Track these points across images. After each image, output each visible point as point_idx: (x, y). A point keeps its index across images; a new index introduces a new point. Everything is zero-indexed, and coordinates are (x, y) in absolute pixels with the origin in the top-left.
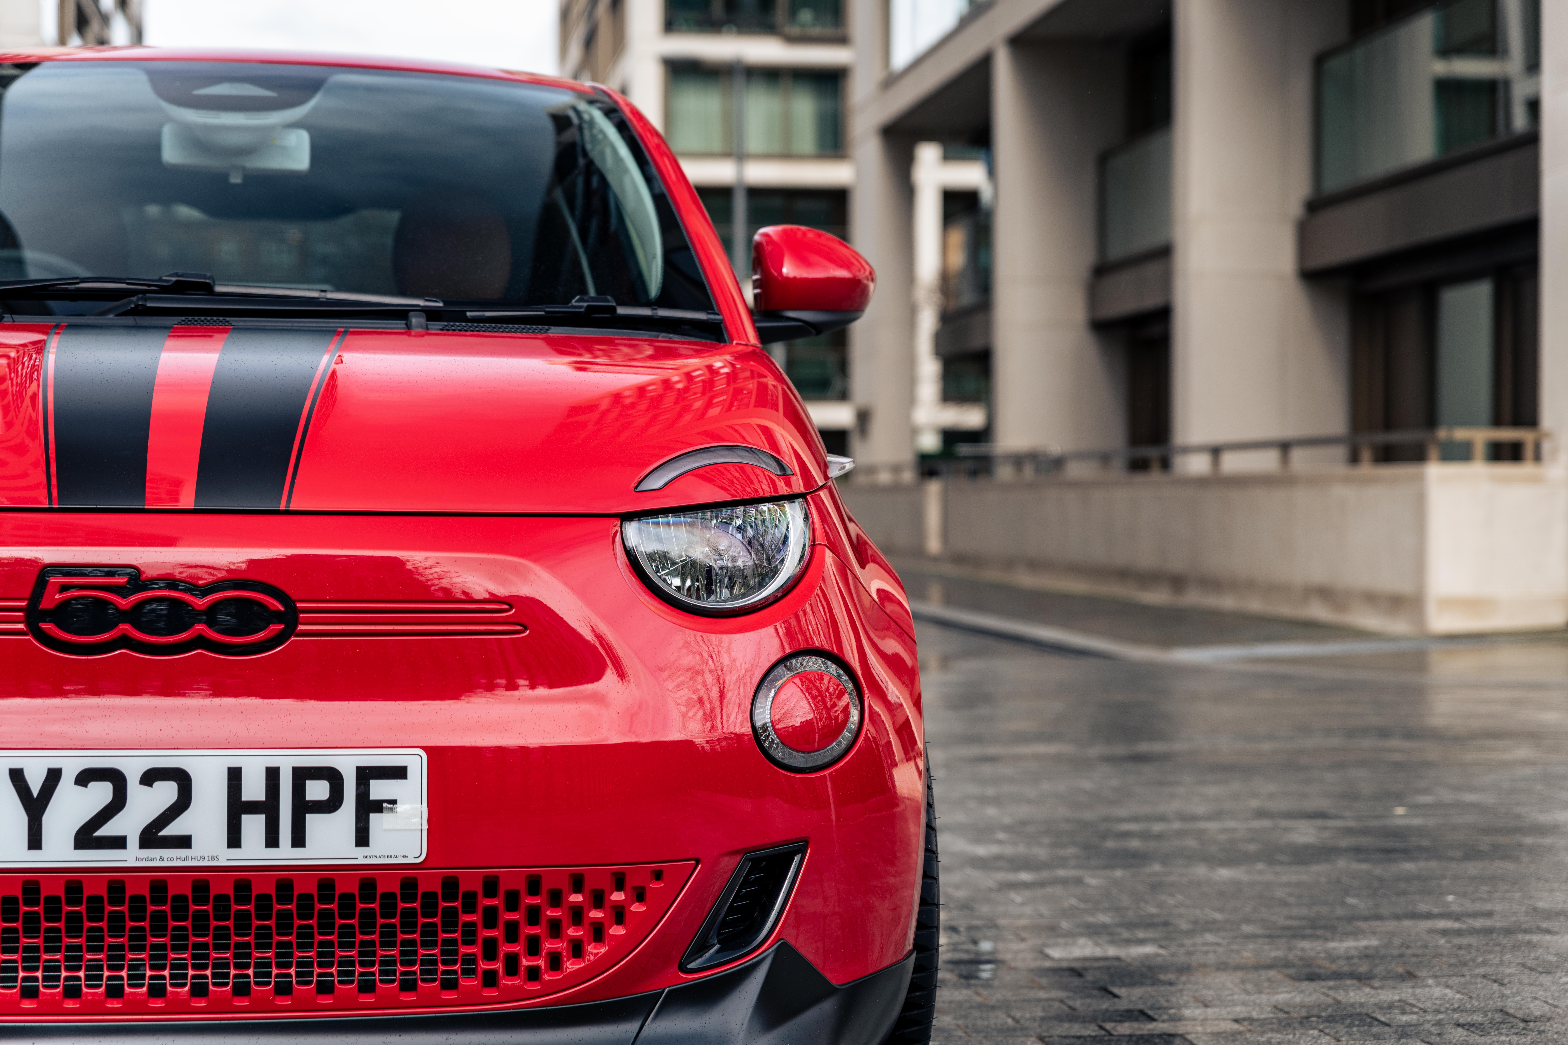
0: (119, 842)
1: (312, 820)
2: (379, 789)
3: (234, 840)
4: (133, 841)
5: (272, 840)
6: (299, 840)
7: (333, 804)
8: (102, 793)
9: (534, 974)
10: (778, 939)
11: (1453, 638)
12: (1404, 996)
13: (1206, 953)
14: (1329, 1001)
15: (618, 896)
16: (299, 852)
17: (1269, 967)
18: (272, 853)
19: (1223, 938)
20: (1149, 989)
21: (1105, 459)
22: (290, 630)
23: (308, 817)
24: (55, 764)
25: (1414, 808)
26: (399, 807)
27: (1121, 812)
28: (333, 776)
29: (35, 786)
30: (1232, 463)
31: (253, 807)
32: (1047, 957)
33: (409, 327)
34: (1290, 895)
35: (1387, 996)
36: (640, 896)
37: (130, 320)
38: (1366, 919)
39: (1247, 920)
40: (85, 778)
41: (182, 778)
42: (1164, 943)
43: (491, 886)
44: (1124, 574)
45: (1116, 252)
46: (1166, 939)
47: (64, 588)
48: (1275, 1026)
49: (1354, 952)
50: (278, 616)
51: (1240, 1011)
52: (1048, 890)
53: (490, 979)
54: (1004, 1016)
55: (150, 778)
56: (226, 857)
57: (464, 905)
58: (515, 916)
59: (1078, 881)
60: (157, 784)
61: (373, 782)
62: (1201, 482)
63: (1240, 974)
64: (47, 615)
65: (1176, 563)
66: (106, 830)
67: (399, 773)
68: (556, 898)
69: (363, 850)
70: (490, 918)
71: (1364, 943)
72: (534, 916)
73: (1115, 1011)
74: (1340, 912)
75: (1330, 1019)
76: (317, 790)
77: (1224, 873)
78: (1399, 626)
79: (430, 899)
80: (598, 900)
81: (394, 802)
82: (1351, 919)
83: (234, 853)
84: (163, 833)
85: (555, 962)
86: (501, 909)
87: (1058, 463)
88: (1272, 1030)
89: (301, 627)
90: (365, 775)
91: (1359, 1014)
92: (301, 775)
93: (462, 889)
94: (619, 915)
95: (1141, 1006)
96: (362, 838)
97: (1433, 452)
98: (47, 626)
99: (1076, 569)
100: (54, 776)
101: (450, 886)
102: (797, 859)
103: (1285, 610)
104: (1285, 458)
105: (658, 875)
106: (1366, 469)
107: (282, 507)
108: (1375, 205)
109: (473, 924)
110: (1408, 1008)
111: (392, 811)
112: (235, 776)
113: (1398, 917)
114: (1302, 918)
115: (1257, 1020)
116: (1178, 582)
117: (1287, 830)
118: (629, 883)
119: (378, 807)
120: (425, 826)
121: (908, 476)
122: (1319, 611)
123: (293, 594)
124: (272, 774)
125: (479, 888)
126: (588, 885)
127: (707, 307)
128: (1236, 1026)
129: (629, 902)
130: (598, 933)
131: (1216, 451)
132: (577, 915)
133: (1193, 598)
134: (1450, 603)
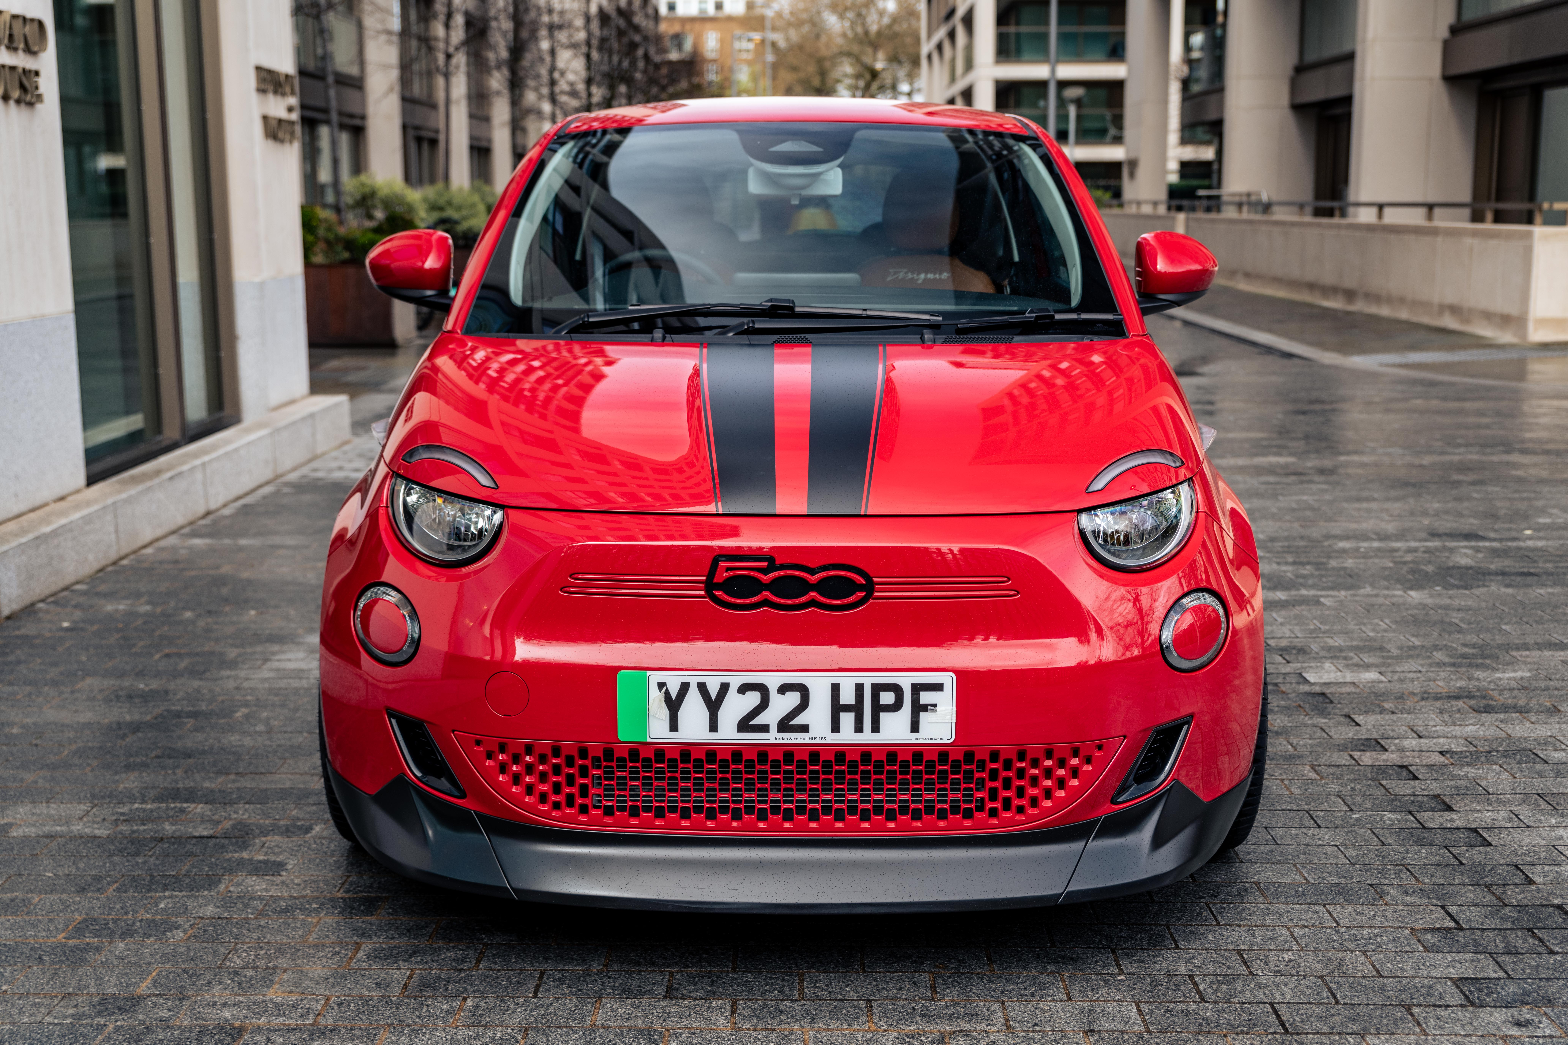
0: (765, 728)
1: (884, 717)
2: (926, 697)
3: (835, 727)
4: (773, 728)
5: (859, 728)
6: (875, 728)
7: (896, 707)
8: (754, 698)
9: (1021, 810)
10: (1173, 779)
11: (1545, 347)
12: (1555, 732)
13: (1412, 680)
14: (1504, 735)
15: (1075, 761)
16: (875, 736)
17: (1458, 698)
18: (859, 736)
19: (1422, 665)
20: (1379, 717)
21: (1301, 206)
22: (869, 595)
23: (881, 714)
24: (725, 680)
25: (1538, 528)
26: (938, 708)
27: (1336, 528)
28: (896, 689)
29: (713, 693)
30: (1392, 216)
31: (847, 708)
32: (1306, 681)
33: (922, 339)
34: (1462, 620)
35: (1542, 731)
36: (1088, 761)
37: (744, 339)
38: (1518, 649)
39: (1436, 648)
40: (744, 689)
41: (803, 690)
42: (1383, 669)
43: (994, 756)
44: (1312, 286)
45: (1312, 57)
46: (1383, 664)
47: (728, 569)
48: (1468, 760)
49: (1514, 684)
50: (861, 588)
51: (1443, 743)
52: (1297, 610)
53: (993, 813)
54: (1285, 743)
55: (784, 689)
56: (831, 738)
57: (978, 767)
58: (1009, 774)
59: (1317, 602)
60: (788, 693)
61: (921, 693)
62: (1369, 228)
63: (1438, 704)
64: (719, 586)
65: (1349, 283)
66: (758, 721)
67: (939, 687)
68: (1035, 763)
69: (915, 735)
70: (994, 774)
71: (1519, 674)
72: (1021, 773)
73: (1359, 739)
74: (1499, 640)
75: (1506, 755)
76: (887, 698)
77: (1415, 596)
78: (1507, 337)
79: (956, 765)
80: (1062, 763)
81: (935, 705)
82: (1508, 647)
83: (836, 736)
84: (792, 723)
85: (1034, 802)
86: (1001, 770)
87: (1267, 208)
88: (1468, 764)
89: (876, 594)
90: (917, 689)
91: (1525, 750)
92: (877, 689)
93: (976, 758)
94: (1075, 772)
95: (1375, 735)
96: (915, 727)
97: (1538, 218)
98: (719, 593)
99: (1278, 281)
100: (724, 688)
101: (969, 756)
102: (1185, 727)
103: (1426, 320)
104: (1430, 217)
105: (1100, 747)
106: (1488, 226)
107: (862, 512)
108: (1501, 31)
109: (983, 779)
110: (1558, 744)
111: (934, 711)
112: (836, 689)
113: (1540, 647)
114: (1474, 646)
115: (1456, 753)
116: (1350, 295)
117: (1452, 550)
118: (1082, 753)
119: (925, 708)
120: (954, 720)
121: (1162, 210)
122: (1449, 322)
123: (870, 572)
124: (859, 688)
125: (987, 758)
126: (1056, 755)
127: (1112, 309)
128: (1442, 759)
129: (1081, 764)
130: (1061, 783)
131: (1381, 207)
132: (1048, 773)
133: (1359, 306)
134: (1544, 322)
